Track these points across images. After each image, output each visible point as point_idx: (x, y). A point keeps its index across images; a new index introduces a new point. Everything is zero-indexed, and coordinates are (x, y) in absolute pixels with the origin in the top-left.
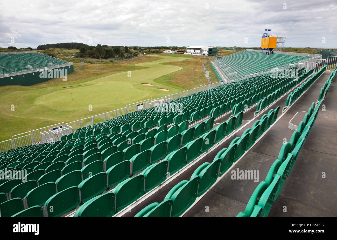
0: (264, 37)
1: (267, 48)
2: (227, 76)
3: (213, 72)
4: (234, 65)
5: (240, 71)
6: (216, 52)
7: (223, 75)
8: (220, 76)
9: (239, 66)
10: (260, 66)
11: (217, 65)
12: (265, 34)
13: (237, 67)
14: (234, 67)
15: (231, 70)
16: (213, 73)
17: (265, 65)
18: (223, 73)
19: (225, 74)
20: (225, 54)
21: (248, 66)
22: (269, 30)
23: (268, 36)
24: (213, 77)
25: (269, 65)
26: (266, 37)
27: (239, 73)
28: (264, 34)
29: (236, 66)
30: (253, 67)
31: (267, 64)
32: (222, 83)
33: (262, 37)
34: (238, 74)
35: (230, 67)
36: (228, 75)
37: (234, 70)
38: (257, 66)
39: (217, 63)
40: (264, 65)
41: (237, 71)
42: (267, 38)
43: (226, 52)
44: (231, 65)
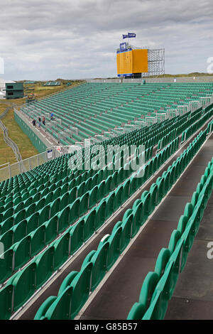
0: (122, 50)
1: (129, 73)
2: (56, 138)
3: (22, 132)
4: (67, 114)
5: (82, 125)
6: (22, 91)
7: (47, 136)
8: (41, 139)
9: (79, 115)
10: (125, 110)
11: (30, 117)
12: (123, 44)
13: (75, 117)
14: (67, 118)
15: (62, 124)
16: (22, 135)
17: (135, 108)
18: (47, 133)
19: (50, 135)
20: (41, 94)
21: (99, 112)
22: (130, 36)
23: (131, 49)
24: (25, 142)
25: (143, 106)
26: (126, 50)
27: (81, 129)
28: (121, 44)
29: (71, 116)
30: (109, 113)
31: (138, 105)
32: (50, 156)
33: (118, 52)
34: (81, 132)
35: (58, 117)
36: (57, 135)
37: (70, 123)
38: (118, 112)
39: (28, 111)
40: (133, 108)
41: (76, 124)
42: (129, 52)
43: (43, 90)
44: (59, 114)
